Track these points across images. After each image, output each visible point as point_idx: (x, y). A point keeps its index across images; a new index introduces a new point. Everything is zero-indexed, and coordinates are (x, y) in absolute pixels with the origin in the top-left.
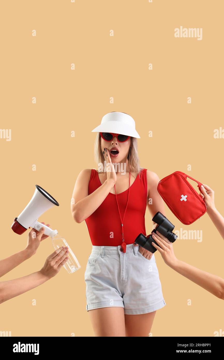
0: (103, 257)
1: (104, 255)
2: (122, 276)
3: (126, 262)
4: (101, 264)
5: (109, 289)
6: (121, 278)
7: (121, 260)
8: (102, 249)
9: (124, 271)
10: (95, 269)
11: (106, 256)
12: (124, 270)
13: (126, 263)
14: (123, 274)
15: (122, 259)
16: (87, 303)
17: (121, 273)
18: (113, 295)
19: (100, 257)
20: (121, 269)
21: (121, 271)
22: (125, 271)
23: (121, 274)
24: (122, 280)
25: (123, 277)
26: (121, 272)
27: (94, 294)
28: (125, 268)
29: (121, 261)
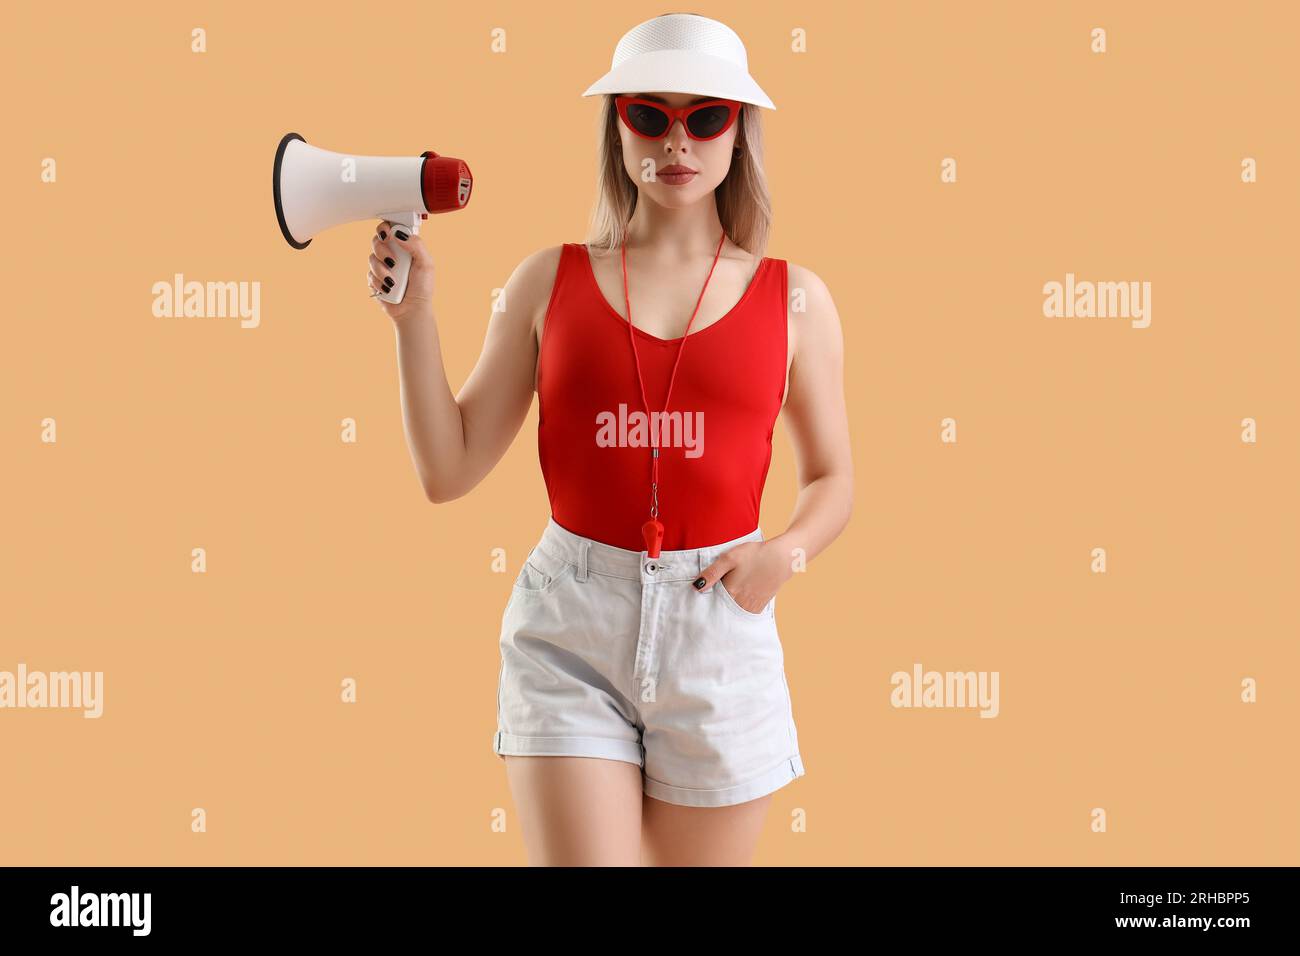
0: (580, 579)
1: (585, 572)
2: (641, 662)
3: (663, 615)
4: (569, 603)
5: (581, 692)
6: (636, 670)
7: (643, 604)
8: (584, 552)
9: (649, 646)
10: (542, 611)
11: (594, 578)
12: (652, 642)
13: (660, 617)
14: (646, 658)
15: (649, 601)
16: (500, 728)
17: (638, 653)
18: (594, 712)
19: (571, 578)
20: (641, 638)
21: (639, 644)
22: (653, 649)
23: (638, 658)
24: (637, 679)
25: (643, 667)
26: (639, 648)
27: (529, 700)
28: (654, 637)
29: (643, 610)
